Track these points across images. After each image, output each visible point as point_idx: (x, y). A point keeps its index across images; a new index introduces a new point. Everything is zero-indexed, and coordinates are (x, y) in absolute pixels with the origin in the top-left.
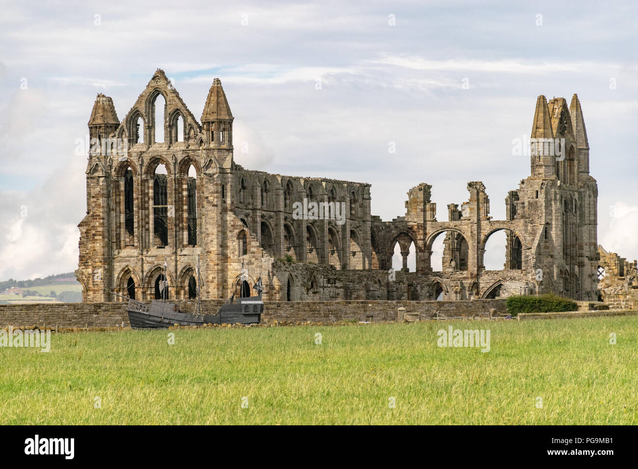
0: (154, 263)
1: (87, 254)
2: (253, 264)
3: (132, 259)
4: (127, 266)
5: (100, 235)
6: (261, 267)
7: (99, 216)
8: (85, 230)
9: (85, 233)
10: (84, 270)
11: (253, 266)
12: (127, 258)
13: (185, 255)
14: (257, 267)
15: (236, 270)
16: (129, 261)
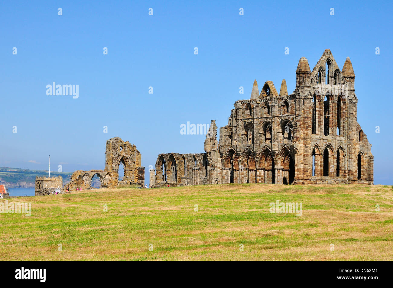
0: (327, 143)
1: (300, 136)
2: (364, 146)
3: (318, 140)
4: (316, 144)
5: (310, 127)
6: (367, 148)
7: (310, 118)
8: (299, 124)
9: (299, 125)
10: (298, 144)
11: (365, 147)
12: (316, 140)
13: (339, 140)
14: (366, 148)
15: (358, 149)
16: (317, 141)
